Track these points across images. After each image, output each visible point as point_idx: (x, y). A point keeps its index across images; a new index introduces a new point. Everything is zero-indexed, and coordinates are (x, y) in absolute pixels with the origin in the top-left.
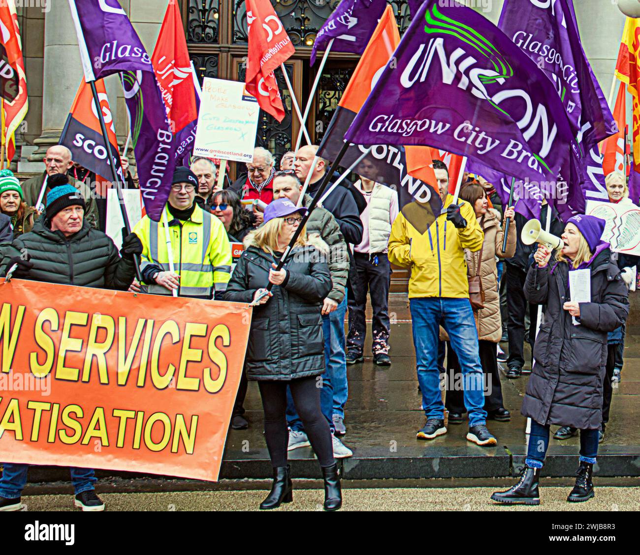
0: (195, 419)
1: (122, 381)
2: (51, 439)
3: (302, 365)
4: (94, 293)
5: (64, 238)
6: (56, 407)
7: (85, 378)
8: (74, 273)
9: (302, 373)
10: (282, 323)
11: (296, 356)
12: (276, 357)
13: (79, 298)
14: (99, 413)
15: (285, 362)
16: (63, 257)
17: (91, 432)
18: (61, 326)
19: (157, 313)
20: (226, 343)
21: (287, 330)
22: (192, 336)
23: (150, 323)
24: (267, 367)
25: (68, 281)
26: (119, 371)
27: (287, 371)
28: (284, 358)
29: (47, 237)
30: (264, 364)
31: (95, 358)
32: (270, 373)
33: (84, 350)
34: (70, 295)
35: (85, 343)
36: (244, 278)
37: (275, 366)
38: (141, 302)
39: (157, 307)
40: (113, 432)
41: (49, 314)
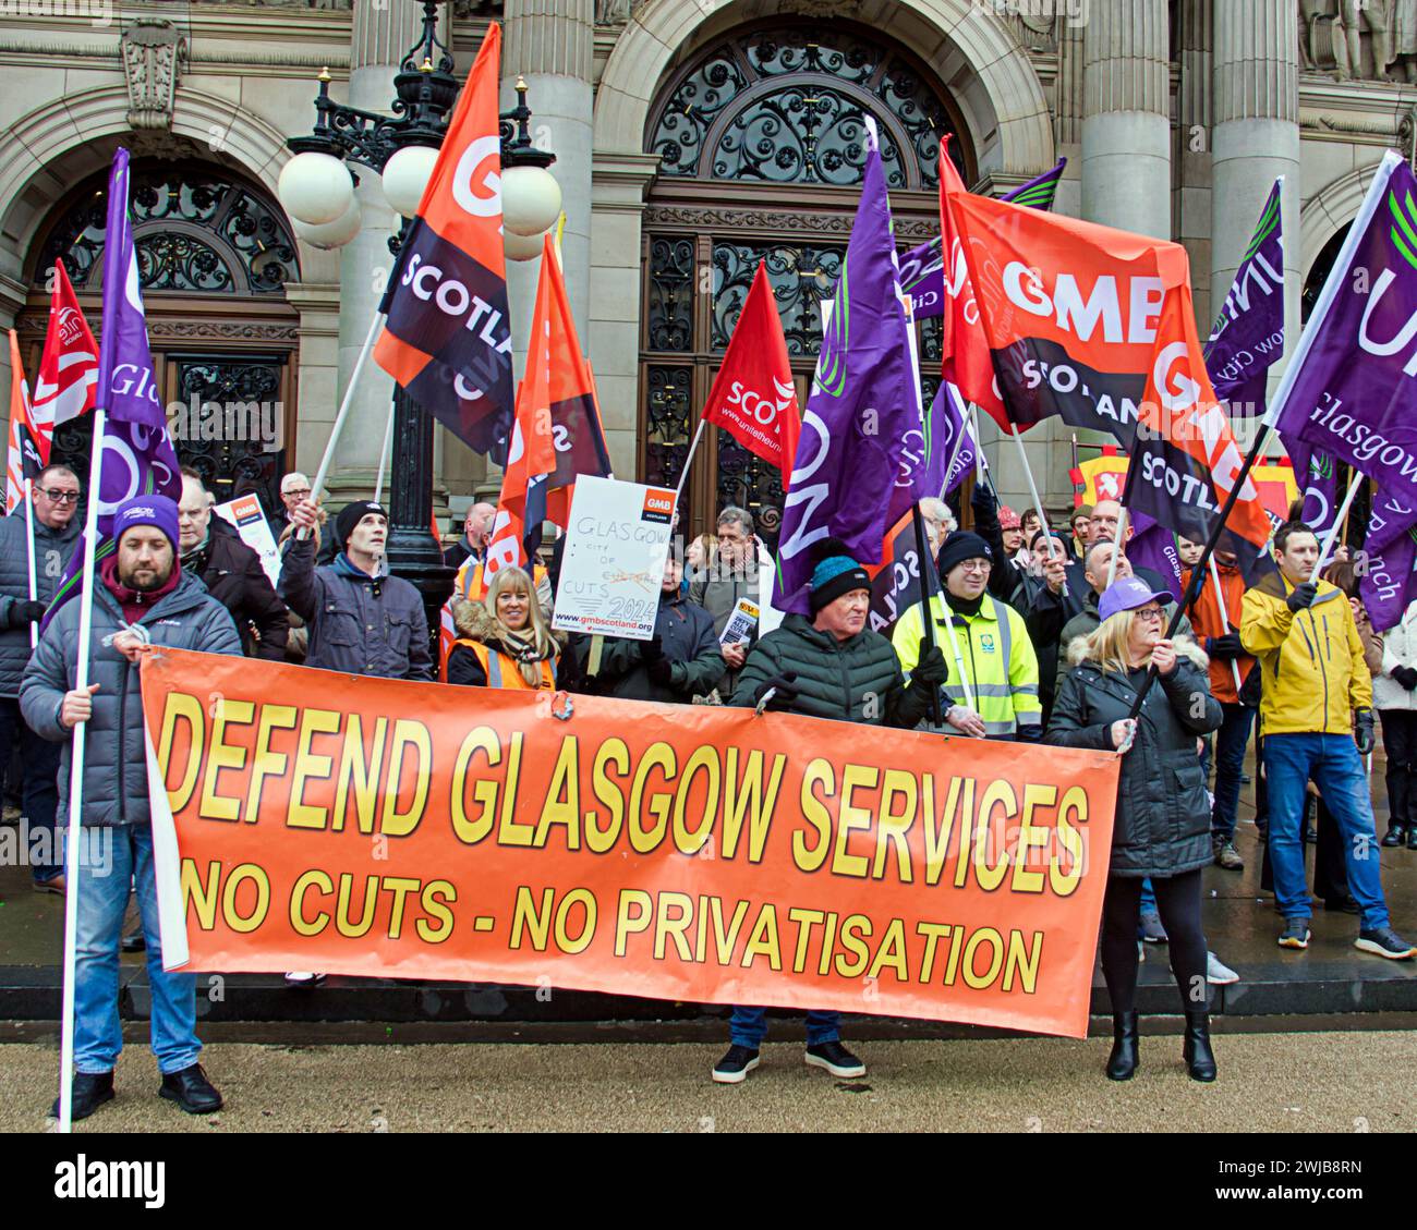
0: (1038, 937)
1: (932, 878)
2: (824, 969)
3: (1184, 853)
4: (887, 736)
5: (834, 643)
6: (832, 918)
7: (878, 873)
8: (852, 702)
9: (1187, 865)
10: (1153, 785)
11: (1175, 838)
12: (1145, 841)
13: (865, 744)
14: (896, 929)
15: (1159, 849)
16: (837, 675)
17: (882, 958)
18: (838, 788)
19: (979, 768)
20: (1083, 816)
21: (1161, 796)
22: (1035, 806)
23: (969, 784)
24: (1131, 855)
25: (843, 714)
26: (929, 862)
27: (1164, 863)
28: (1158, 841)
29: (811, 640)
30: (1125, 851)
31: (891, 841)
32: (1136, 865)
33: (874, 827)
34: (850, 738)
35: (874, 816)
36: (1079, 711)
37: (1143, 854)
38: (954, 750)
39: (977, 757)
40: (915, 957)
41: (819, 769)
